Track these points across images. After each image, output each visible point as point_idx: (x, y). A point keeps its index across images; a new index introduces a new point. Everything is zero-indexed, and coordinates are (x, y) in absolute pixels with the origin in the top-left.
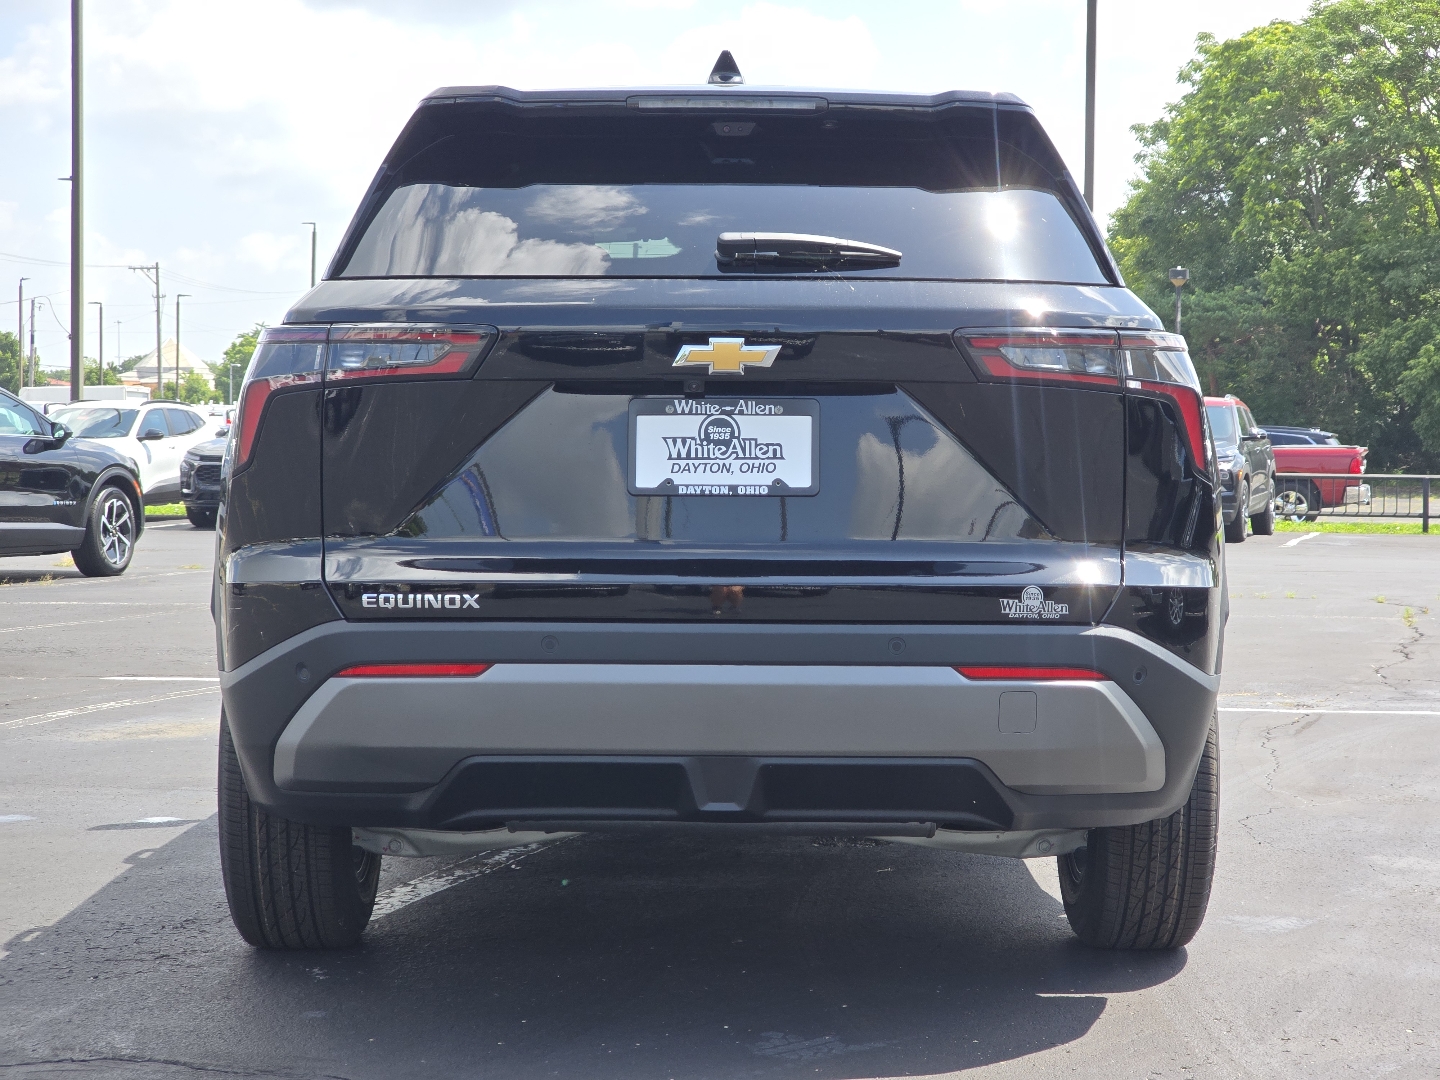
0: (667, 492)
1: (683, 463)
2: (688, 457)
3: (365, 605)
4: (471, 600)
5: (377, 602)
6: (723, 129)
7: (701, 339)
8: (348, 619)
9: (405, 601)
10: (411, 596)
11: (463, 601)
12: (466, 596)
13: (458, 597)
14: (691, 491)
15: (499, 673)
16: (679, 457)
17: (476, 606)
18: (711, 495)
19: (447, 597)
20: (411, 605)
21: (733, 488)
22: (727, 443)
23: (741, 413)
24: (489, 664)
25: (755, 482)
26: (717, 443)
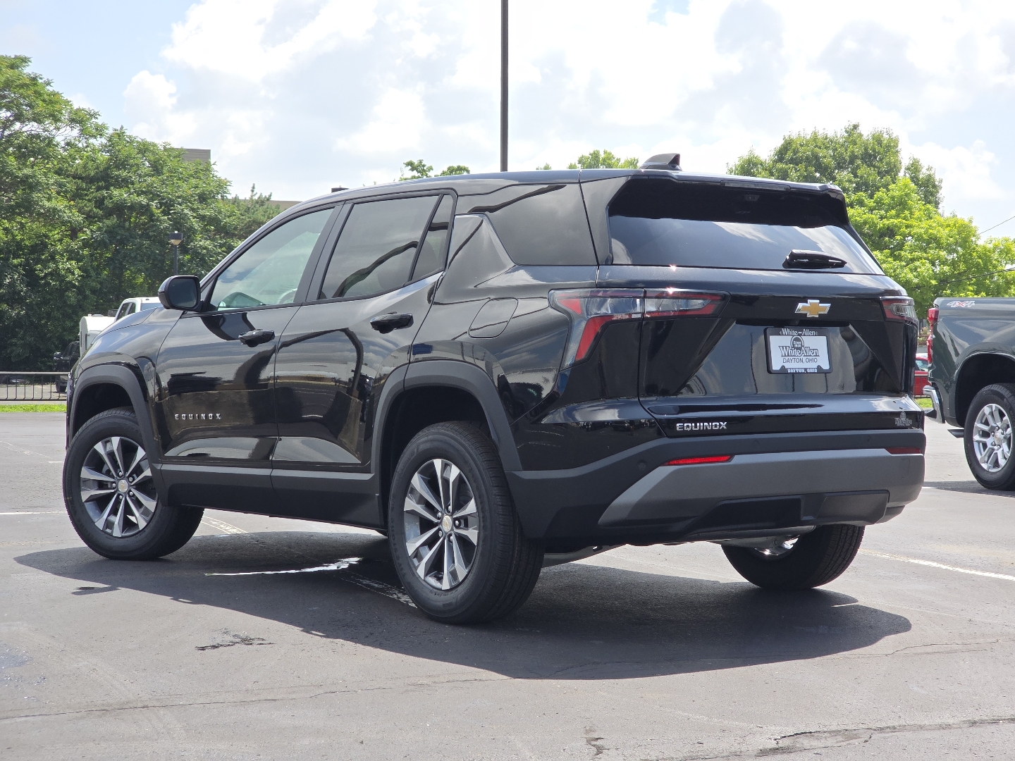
0: (783, 371)
1: (787, 358)
2: (788, 356)
3: (678, 429)
4: (724, 425)
5: (683, 428)
6: (750, 198)
7: (804, 300)
8: (668, 436)
9: (696, 426)
10: (698, 424)
11: (720, 425)
12: (721, 423)
13: (718, 424)
14: (792, 371)
15: (738, 459)
16: (785, 356)
17: (725, 428)
18: (799, 373)
19: (714, 424)
20: (698, 427)
21: (806, 369)
22: (800, 349)
23: (804, 335)
24: (732, 456)
25: (812, 367)
26: (798, 348)
